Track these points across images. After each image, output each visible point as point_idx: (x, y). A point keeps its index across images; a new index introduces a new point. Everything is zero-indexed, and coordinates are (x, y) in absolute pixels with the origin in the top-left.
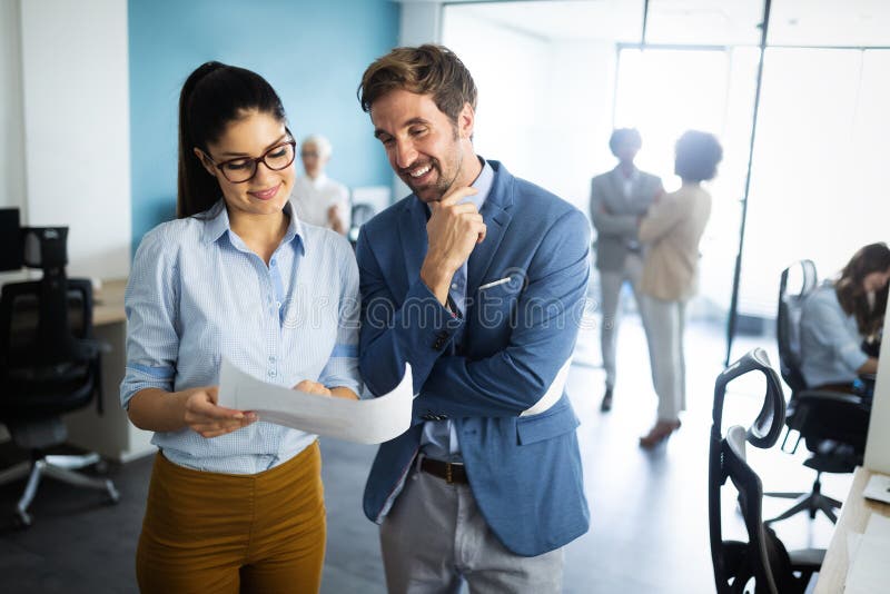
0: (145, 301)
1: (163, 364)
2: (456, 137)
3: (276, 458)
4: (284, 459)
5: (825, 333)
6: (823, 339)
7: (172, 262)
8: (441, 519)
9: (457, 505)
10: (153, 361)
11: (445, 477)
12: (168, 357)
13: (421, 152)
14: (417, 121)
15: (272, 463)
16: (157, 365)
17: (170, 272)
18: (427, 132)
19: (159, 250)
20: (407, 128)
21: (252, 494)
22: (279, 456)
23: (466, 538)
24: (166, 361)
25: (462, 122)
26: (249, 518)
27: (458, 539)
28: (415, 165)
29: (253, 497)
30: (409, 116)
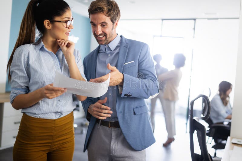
0: (18, 68)
1: (25, 87)
2: (113, 28)
3: (62, 114)
4: (64, 115)
5: (217, 107)
6: (216, 109)
7: (26, 56)
8: (107, 140)
9: (111, 134)
10: (21, 86)
11: (108, 126)
12: (26, 85)
13: (103, 32)
14: (105, 23)
15: (60, 116)
16: (22, 88)
17: (26, 59)
18: (106, 27)
19: (22, 52)
20: (101, 24)
21: (54, 126)
22: (63, 113)
23: (114, 146)
24: (25, 86)
25: (115, 24)
26: (52, 134)
27: (112, 145)
28: (100, 35)
29: (55, 127)
30: (103, 21)
